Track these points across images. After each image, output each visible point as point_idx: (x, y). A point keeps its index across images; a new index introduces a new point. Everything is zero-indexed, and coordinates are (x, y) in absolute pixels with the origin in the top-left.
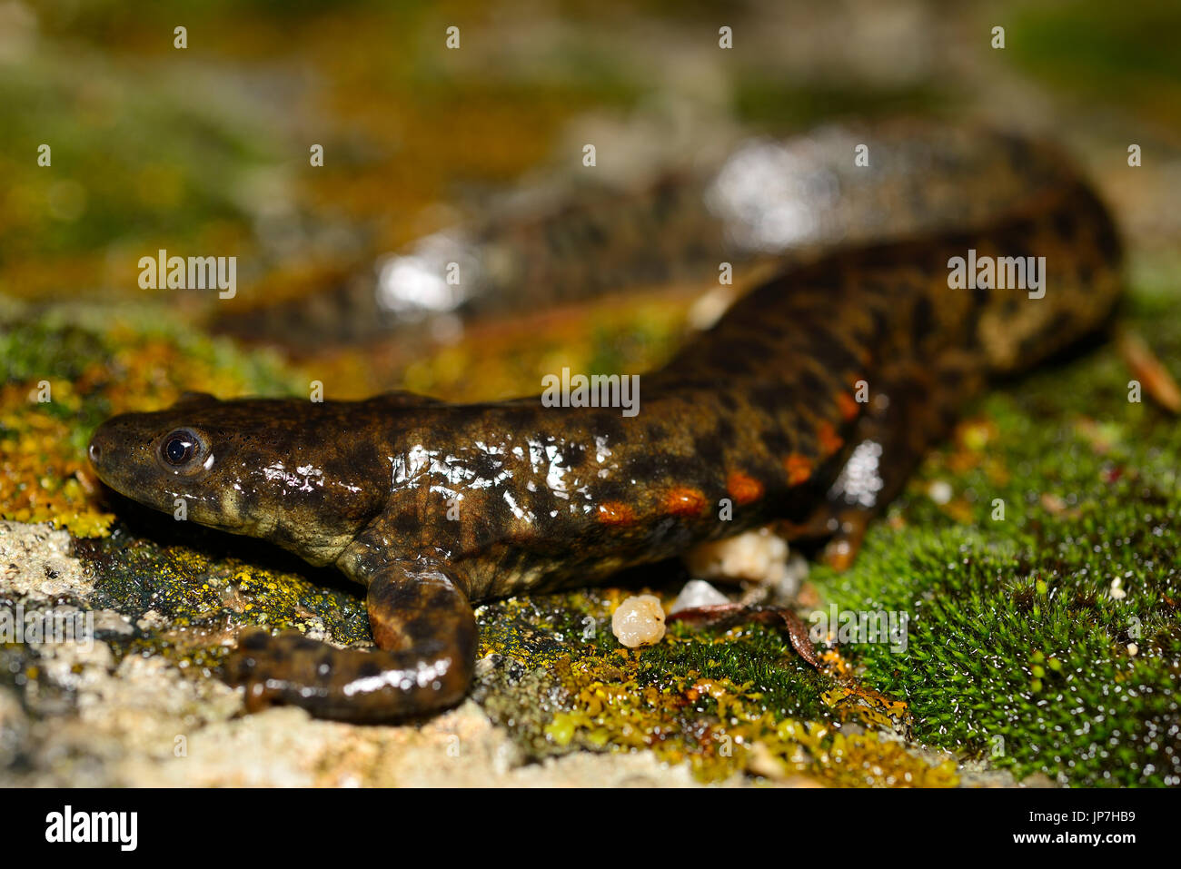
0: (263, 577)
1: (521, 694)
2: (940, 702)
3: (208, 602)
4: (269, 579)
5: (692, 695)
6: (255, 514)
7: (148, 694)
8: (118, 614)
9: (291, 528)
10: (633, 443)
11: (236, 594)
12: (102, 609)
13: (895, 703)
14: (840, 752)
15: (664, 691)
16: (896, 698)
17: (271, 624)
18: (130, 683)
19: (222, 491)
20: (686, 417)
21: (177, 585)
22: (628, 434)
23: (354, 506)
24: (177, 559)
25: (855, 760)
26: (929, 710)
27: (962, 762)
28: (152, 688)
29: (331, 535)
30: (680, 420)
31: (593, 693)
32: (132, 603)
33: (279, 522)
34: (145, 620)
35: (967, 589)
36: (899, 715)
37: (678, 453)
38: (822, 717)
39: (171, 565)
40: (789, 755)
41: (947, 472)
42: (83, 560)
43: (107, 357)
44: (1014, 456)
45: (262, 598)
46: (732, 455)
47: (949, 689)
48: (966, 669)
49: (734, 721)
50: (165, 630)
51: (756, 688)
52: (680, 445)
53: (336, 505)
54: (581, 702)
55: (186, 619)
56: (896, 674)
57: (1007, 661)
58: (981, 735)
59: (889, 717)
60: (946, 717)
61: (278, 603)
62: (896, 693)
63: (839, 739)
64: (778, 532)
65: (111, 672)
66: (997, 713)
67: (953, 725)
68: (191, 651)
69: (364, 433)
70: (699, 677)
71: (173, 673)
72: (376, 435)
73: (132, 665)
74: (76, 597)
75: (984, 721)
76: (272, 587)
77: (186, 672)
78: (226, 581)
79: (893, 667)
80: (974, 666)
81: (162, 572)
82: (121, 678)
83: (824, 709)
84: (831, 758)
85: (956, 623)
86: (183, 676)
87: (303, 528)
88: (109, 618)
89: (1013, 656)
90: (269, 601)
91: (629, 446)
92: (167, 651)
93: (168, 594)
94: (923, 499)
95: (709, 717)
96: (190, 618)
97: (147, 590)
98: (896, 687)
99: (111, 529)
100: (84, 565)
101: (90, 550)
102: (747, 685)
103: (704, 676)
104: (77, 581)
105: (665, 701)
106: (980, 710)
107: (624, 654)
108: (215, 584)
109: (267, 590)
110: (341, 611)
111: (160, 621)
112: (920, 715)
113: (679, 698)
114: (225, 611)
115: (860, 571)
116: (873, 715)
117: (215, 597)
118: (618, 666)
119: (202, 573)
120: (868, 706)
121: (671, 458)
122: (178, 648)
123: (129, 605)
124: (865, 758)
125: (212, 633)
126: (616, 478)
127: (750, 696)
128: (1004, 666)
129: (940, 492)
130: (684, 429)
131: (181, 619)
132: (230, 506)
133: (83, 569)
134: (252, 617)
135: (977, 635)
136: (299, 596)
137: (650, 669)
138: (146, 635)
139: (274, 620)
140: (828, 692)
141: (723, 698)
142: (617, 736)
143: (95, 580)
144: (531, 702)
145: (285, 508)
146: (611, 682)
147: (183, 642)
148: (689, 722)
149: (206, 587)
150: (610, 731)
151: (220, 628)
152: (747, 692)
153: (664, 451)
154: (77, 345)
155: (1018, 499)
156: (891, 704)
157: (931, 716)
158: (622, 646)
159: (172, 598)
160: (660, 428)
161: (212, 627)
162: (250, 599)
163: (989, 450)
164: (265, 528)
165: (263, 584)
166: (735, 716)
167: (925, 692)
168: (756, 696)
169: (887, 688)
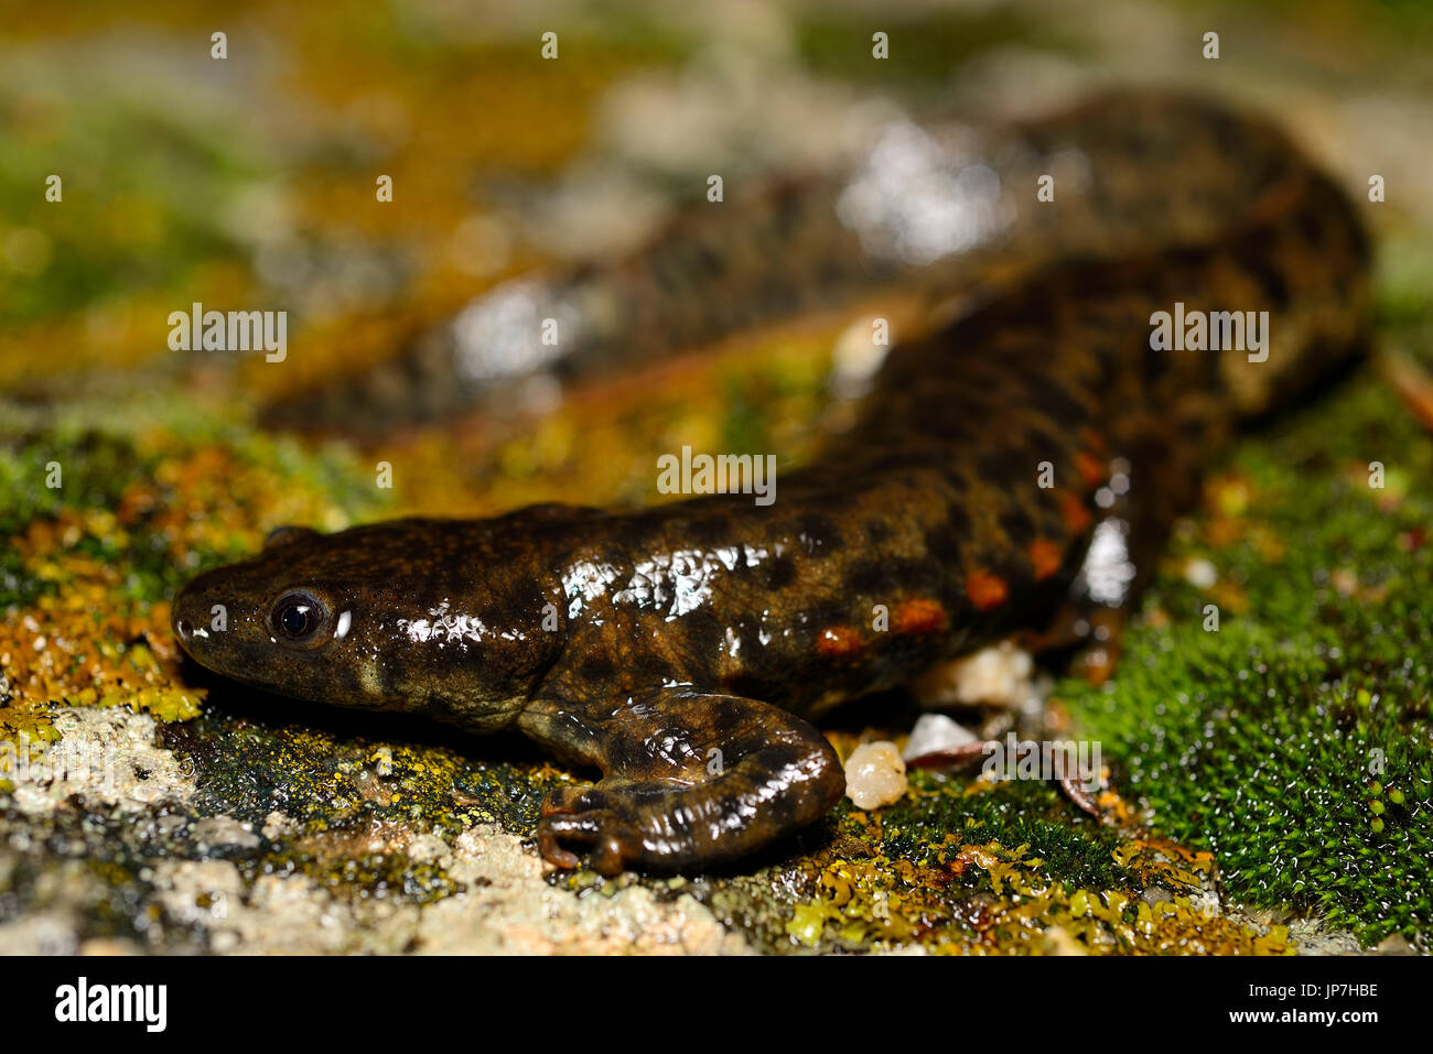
0: (407, 756)
1: (750, 884)
2: (1255, 850)
3: (344, 796)
4: (413, 758)
5: (957, 867)
6: (402, 688)
7: (296, 926)
8: (236, 822)
9: (448, 698)
10: (853, 548)
11: (375, 781)
12: (212, 816)
13: (1198, 855)
14: (1149, 927)
15: (920, 864)
16: (1199, 849)
17: (428, 819)
18: (270, 912)
19: (358, 666)
20: (910, 507)
21: (301, 776)
22: (846, 537)
23: (525, 661)
24: (295, 741)
25: (1168, 936)
26: (1241, 861)
27: (1287, 922)
28: (299, 918)
29: (499, 700)
30: (905, 511)
31: (835, 875)
32: (248, 804)
33: (433, 693)
34: (269, 825)
35: (1269, 704)
36: (1206, 870)
37: (906, 555)
38: (1119, 884)
39: (290, 750)
40: (1088, 938)
41: (1204, 546)
42: (177, 751)
43: (149, 472)
44: (1282, 520)
45: (408, 784)
46: (971, 549)
47: (1266, 835)
48: (1283, 807)
49: (1016, 898)
50: (298, 838)
51: (1033, 853)
52: (909, 545)
53: (502, 663)
54: (824, 887)
55: (322, 821)
56: (1194, 817)
57: (1336, 795)
58: (1309, 889)
59: (1195, 874)
60: (1264, 869)
61: (431, 789)
62: (1199, 842)
63: (1143, 910)
64: (1022, 645)
65: (245, 901)
66: (1330, 861)
67: (1273, 878)
68: (335, 863)
69: (520, 566)
70: (962, 843)
71: (321, 895)
72: (535, 565)
73: (268, 888)
74: (180, 803)
75: (1313, 871)
76: (418, 768)
77: (336, 891)
78: (359, 764)
79: (1190, 809)
80: (1295, 803)
81: (280, 761)
82: (257, 907)
83: (1118, 873)
84: (1139, 934)
85: (1263, 749)
86: (333, 898)
87: (463, 698)
88: (228, 829)
89: (1341, 788)
90: (419, 788)
91: (849, 552)
92: (308, 867)
93: (292, 790)
94: (1181, 585)
95: (983, 895)
96: (326, 818)
97: (266, 785)
98: (1197, 834)
99: (202, 707)
100: (179, 758)
101: (182, 737)
102: (1022, 849)
103: (968, 841)
104: (175, 780)
105: (924, 877)
106: (1307, 858)
107: (862, 819)
108: (348, 771)
109: (414, 773)
110: (508, 792)
111: (287, 824)
112: (1230, 867)
113: (939, 871)
114: (368, 805)
115: (1124, 684)
116: (1177, 873)
117: (353, 789)
118: (858, 837)
119: (329, 756)
120: (1167, 860)
121: (900, 561)
122: (321, 860)
123: (245, 806)
124: (1180, 932)
125: (356, 836)
126: (835, 595)
127: (1028, 863)
128: (1332, 801)
129: (1200, 573)
130: (912, 523)
131: (317, 822)
132: (370, 680)
133: (179, 764)
134: (402, 811)
135: (1293, 764)
136: (453, 776)
137: (900, 837)
138: (277, 847)
139: (431, 813)
140: (1118, 849)
141: (995, 868)
142: (877, 929)
143: (196, 778)
144: (763, 892)
145: (439, 677)
146: (855, 858)
147: (324, 852)
148: (961, 903)
149: (338, 776)
150: (868, 924)
151: (364, 828)
152: (1024, 858)
153: (891, 554)
154: (105, 458)
155: (1302, 577)
156: (1194, 856)
157: (1244, 868)
158: (858, 810)
159: (298, 793)
160: (883, 524)
161: (355, 829)
162: (394, 786)
163: (1253, 514)
164: (415, 702)
165: (407, 766)
166: (1015, 892)
167: (1235, 838)
168: (1036, 863)
169: (1185, 836)
